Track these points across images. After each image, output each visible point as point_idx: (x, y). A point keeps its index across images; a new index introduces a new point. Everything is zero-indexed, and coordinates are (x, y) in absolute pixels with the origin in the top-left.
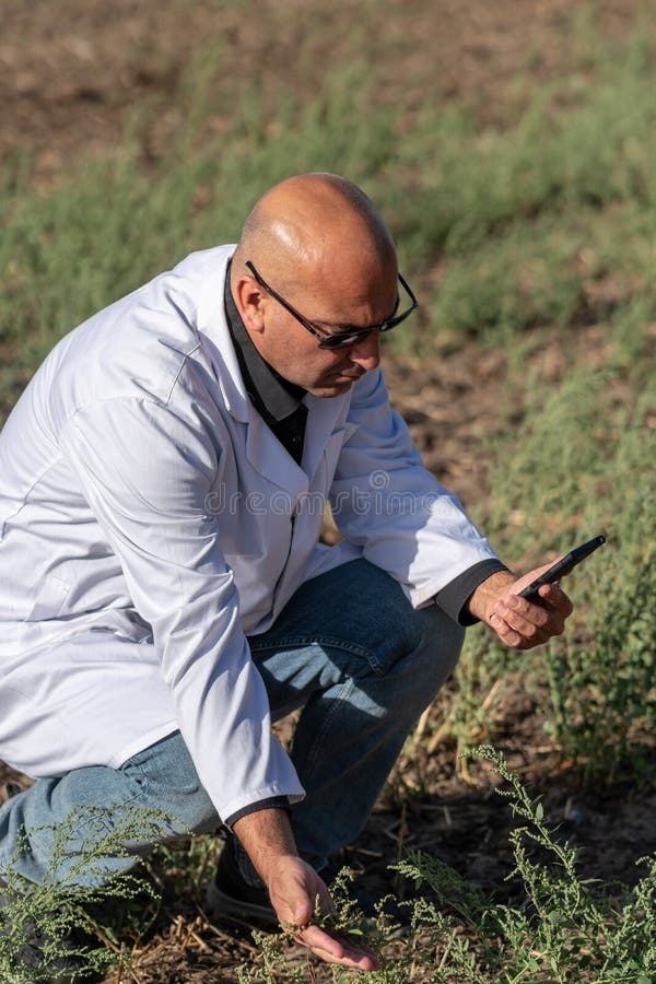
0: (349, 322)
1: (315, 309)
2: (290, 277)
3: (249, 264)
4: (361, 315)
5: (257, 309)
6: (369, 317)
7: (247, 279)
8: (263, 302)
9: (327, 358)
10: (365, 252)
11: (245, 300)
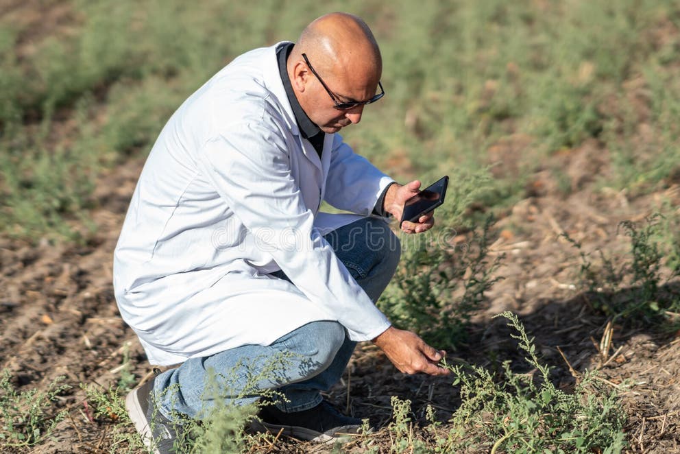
0: (352, 97)
1: (337, 87)
2: (328, 67)
3: (304, 55)
4: (359, 95)
5: (303, 79)
6: (364, 97)
7: (301, 62)
8: (306, 76)
9: (337, 113)
10: (371, 63)
11: (297, 74)
